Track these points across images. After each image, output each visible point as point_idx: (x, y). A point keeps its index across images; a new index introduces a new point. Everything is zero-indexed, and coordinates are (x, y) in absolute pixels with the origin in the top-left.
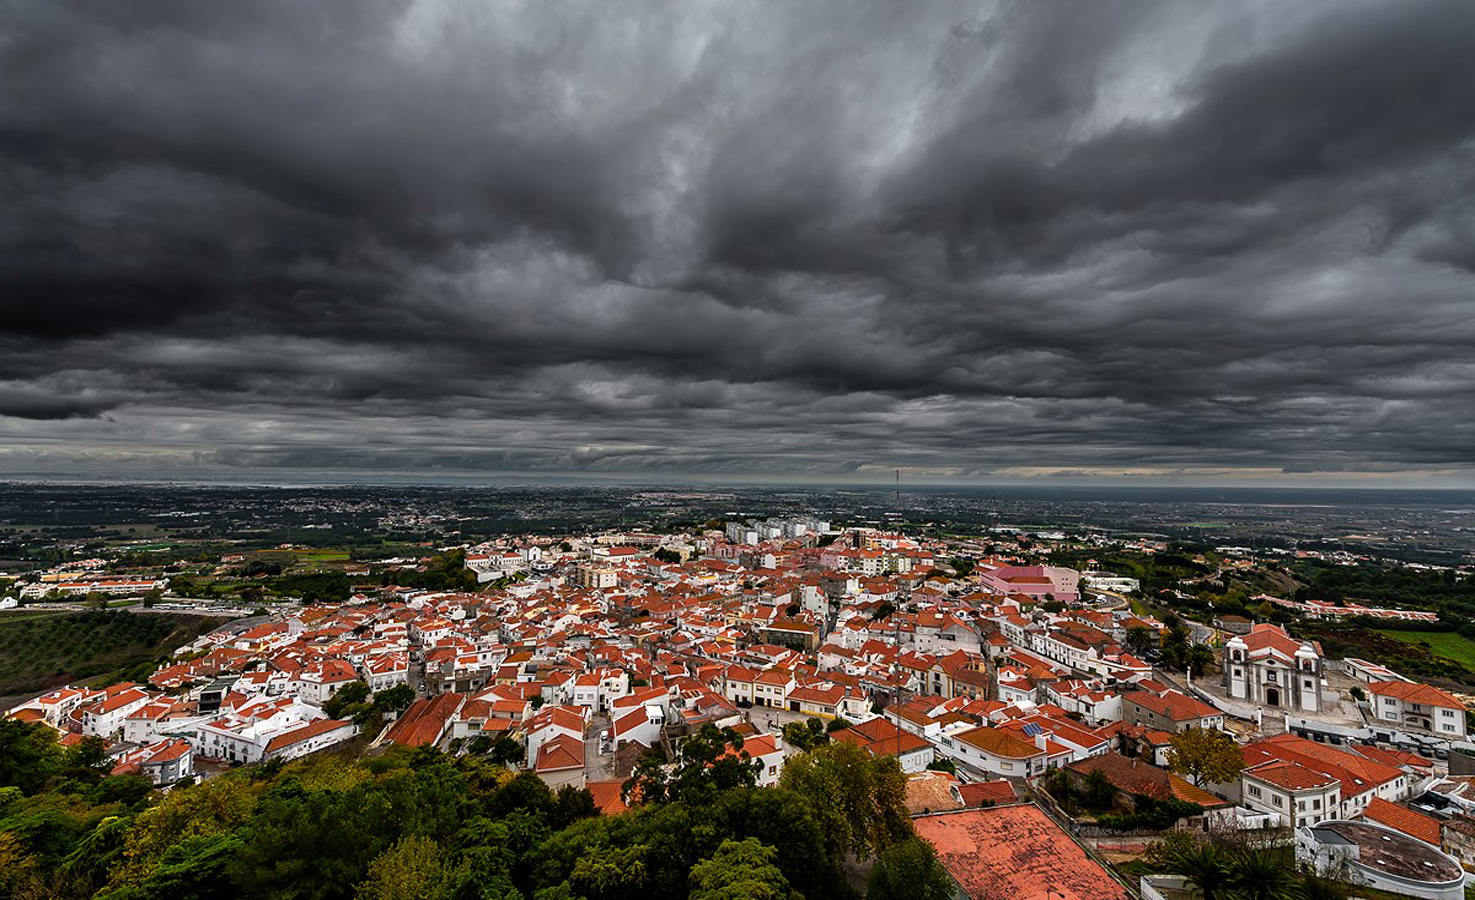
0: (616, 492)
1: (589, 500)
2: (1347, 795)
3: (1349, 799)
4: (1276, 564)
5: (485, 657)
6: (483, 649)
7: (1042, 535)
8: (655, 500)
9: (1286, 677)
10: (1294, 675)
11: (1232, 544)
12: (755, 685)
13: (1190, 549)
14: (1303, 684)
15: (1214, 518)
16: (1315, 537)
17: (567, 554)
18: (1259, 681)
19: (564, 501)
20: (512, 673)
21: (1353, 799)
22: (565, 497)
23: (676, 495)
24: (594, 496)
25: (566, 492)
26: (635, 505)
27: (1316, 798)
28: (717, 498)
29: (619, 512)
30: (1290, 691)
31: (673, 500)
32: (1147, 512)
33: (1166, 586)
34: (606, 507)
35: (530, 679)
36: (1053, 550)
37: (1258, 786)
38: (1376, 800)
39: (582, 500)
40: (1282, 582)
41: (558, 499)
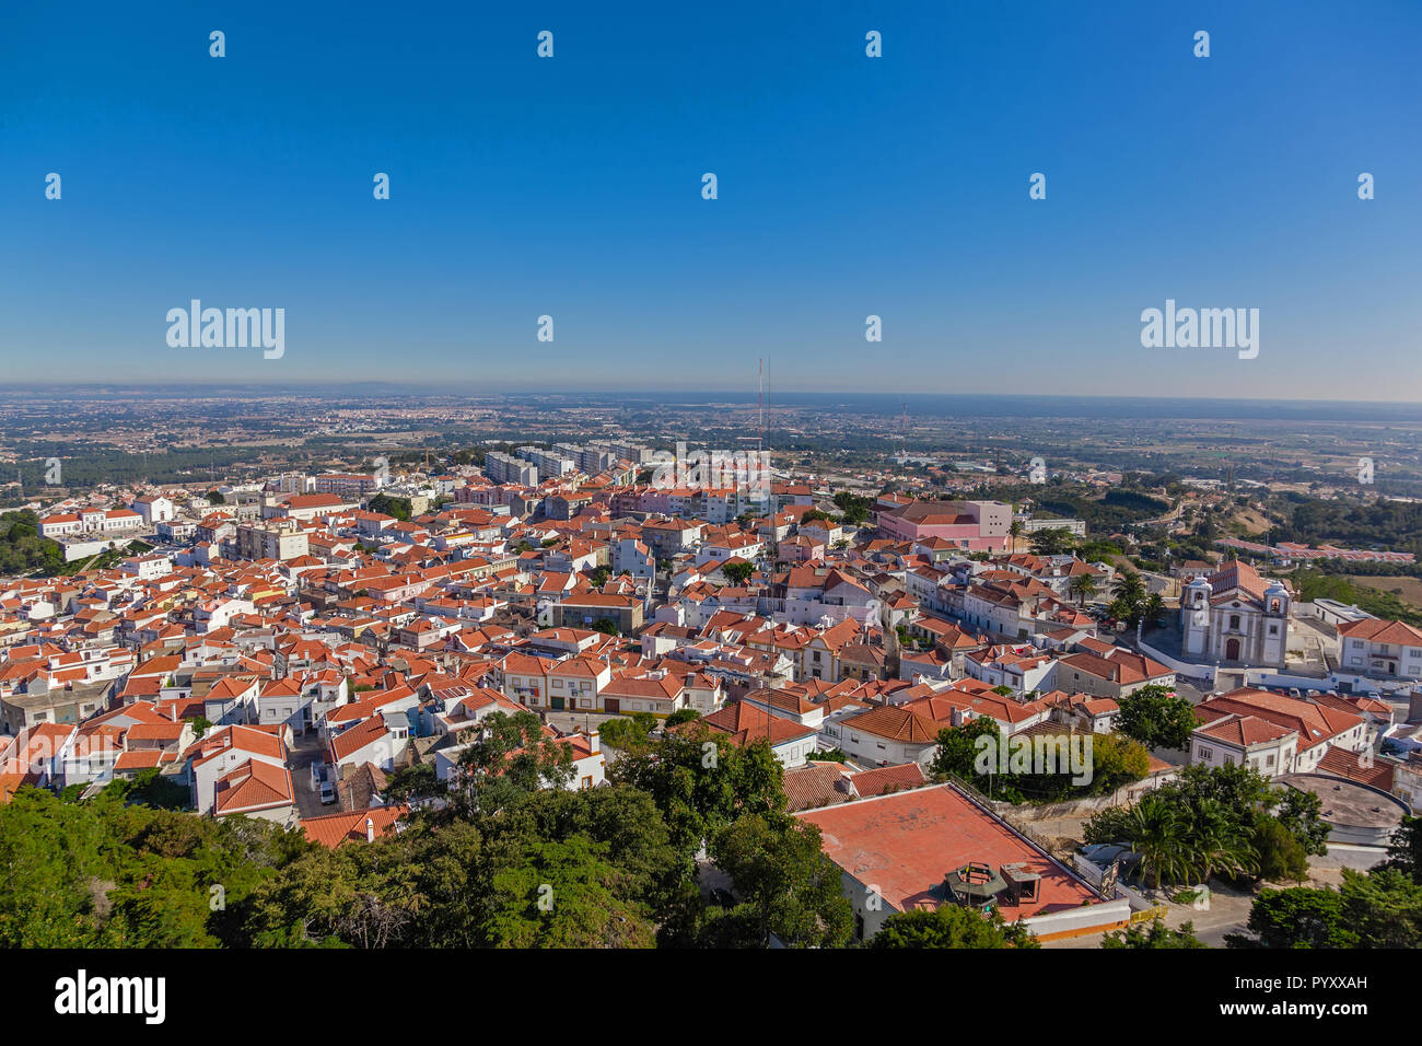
0: (291, 410)
1: (246, 425)
2: (1302, 748)
3: (1305, 750)
4: (1246, 500)
5: (98, 669)
6: (93, 658)
7: (962, 466)
8: (360, 421)
9: (1250, 623)
10: (1260, 619)
11: (1199, 474)
12: (549, 679)
13: (1150, 483)
14: (1268, 630)
15: (1181, 440)
16: (1295, 465)
17: (218, 509)
18: (1219, 630)
19: (203, 426)
20: (152, 690)
21: (1309, 752)
22: (204, 420)
23: (397, 412)
24: (255, 417)
25: (203, 411)
26: (328, 431)
27: (1270, 752)
28: (466, 417)
29: (300, 442)
30: (1253, 640)
31: (391, 421)
32: (1100, 432)
33: (1116, 530)
34: (278, 435)
35: (183, 696)
36: (975, 488)
37: (1209, 746)
38: (1333, 749)
39: (234, 424)
40: (1251, 520)
41: (191, 425)
